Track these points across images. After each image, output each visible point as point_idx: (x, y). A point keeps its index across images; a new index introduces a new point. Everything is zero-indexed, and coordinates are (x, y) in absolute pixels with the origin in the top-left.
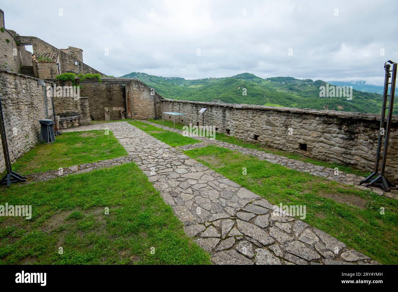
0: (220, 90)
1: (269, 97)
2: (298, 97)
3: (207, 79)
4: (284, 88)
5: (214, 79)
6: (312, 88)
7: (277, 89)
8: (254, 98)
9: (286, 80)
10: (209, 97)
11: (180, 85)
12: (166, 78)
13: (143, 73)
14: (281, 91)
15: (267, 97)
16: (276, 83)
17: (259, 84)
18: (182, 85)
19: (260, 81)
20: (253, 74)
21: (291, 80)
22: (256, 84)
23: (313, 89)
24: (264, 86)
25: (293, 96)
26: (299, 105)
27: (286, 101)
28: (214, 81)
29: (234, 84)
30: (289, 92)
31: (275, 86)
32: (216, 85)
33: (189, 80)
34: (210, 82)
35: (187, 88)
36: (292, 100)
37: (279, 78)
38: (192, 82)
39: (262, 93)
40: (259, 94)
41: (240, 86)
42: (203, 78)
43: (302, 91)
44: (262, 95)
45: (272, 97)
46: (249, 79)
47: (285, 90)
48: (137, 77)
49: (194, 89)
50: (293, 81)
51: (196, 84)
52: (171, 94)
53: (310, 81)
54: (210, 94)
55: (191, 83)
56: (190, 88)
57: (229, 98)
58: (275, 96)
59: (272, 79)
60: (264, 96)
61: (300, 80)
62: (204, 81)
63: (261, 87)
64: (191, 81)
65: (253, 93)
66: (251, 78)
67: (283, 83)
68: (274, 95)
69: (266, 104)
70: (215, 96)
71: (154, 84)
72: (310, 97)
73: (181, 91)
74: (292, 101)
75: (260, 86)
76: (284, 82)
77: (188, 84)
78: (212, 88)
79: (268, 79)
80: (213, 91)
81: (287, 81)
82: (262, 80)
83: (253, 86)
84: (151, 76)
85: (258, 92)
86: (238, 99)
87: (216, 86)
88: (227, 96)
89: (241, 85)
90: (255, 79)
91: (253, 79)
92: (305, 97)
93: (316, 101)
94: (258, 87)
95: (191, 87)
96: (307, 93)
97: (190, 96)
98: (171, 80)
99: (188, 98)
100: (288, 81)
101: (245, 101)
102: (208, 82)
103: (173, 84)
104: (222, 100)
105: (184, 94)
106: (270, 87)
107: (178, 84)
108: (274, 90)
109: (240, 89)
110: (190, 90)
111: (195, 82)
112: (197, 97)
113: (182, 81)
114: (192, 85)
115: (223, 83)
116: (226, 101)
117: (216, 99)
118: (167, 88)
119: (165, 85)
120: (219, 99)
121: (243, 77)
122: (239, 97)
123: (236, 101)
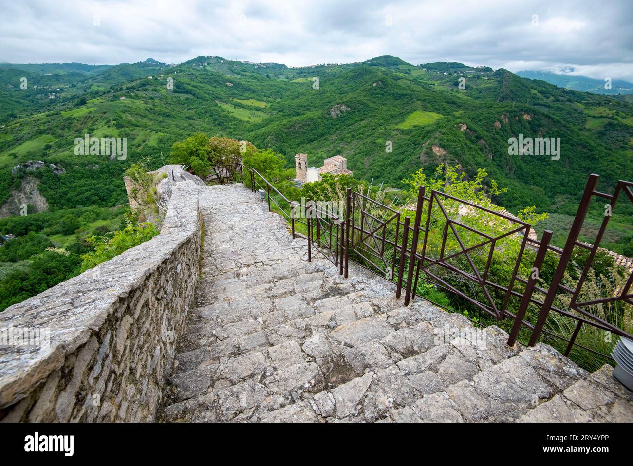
0: (346, 88)
1: (420, 100)
2: (466, 98)
3: (323, 66)
4: (446, 82)
5: (334, 66)
6: (490, 83)
7: (434, 85)
8: (398, 102)
9: (451, 67)
10: (327, 100)
11: (279, 78)
12: (254, 65)
13: (217, 57)
14: (441, 88)
15: (418, 100)
16: (434, 73)
17: (407, 75)
18: (282, 78)
19: (409, 70)
20: (397, 58)
21: (458, 67)
22: (403, 75)
23: (491, 85)
24: (414, 80)
25: (459, 98)
26: (465, 113)
27: (447, 106)
28: (335, 70)
29: (367, 77)
31: (433, 78)
32: (338, 78)
33: (293, 69)
34: (328, 71)
35: (292, 83)
36: (455, 104)
37: (439, 64)
38: (298, 71)
39: (412, 92)
40: (406, 95)
41: (376, 82)
42: (317, 65)
43: (474, 87)
44: (411, 96)
45: (425, 100)
46: (391, 67)
47: (447, 86)
48: (209, 64)
49: (302, 84)
50: (462, 69)
51: (305, 76)
52: (267, 95)
53: (488, 69)
54: (328, 95)
55: (297, 73)
56: (297, 84)
57: (359, 102)
58: (431, 98)
59: (429, 67)
60: (413, 99)
61: (473, 69)
62: (318, 70)
63: (409, 82)
64: (296, 69)
65: (397, 93)
66: (394, 65)
67: (445, 73)
68: (429, 96)
69: (415, 112)
70: (336, 99)
71: (238, 76)
72: (484, 98)
73: (281, 88)
74: (455, 106)
75: (409, 80)
76: (447, 71)
77: (292, 76)
78: (332, 84)
79: (422, 66)
80: (333, 88)
81: (452, 70)
82: (411, 68)
83: (398, 79)
84: (232, 61)
85: (405, 92)
86: (374, 103)
87: (339, 80)
88: (356, 98)
89: (377, 79)
90: (400, 67)
91: (398, 67)
92: (477, 98)
93: (491, 107)
94: (405, 81)
95: (297, 81)
96: (481, 92)
97: (298, 97)
98: (266, 68)
99: (293, 101)
100: (454, 70)
101: (384, 108)
102: (325, 72)
103: (268, 76)
104: (348, 106)
105: (288, 93)
106: (423, 81)
107: (276, 76)
108: (430, 87)
109: (376, 86)
110: (297, 85)
111: (303, 72)
112: (308, 100)
113: (282, 70)
114: (298, 77)
115: (349, 74)
116: (355, 108)
117: (338, 104)
118: (258, 84)
119: (255, 78)
120: (344, 103)
121: (381, 63)
122: (374, 100)
123: (370, 107)
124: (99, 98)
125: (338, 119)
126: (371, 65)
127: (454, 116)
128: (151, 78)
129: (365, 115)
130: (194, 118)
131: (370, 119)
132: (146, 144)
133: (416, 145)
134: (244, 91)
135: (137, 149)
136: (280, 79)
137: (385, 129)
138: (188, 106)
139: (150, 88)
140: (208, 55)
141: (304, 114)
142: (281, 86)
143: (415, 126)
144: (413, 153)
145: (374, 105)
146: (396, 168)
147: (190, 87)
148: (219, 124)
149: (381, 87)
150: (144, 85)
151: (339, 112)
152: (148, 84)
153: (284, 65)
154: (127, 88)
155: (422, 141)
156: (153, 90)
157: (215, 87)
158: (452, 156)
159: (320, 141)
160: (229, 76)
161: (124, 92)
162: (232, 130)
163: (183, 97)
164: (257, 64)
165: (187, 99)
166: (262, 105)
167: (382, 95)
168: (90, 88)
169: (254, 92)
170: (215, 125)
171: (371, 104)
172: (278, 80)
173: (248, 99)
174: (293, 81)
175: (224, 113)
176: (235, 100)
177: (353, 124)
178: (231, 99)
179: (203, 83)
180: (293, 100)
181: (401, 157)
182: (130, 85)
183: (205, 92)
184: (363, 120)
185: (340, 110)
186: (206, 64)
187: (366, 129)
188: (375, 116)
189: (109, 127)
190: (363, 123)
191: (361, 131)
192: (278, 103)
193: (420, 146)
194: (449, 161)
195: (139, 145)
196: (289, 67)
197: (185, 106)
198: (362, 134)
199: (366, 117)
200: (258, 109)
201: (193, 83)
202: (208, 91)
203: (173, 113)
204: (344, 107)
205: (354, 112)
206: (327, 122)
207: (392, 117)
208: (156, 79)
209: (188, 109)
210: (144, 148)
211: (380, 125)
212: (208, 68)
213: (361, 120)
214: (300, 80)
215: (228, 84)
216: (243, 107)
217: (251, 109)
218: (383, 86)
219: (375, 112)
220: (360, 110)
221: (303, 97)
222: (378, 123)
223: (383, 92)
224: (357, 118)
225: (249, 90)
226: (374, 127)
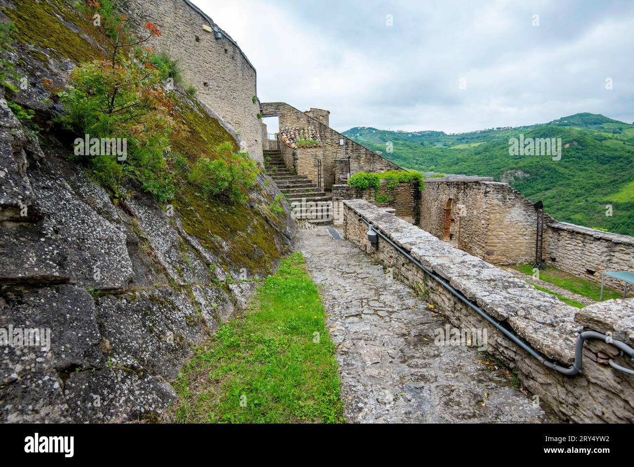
3: (491, 131)
5: (507, 129)
8: (606, 166)
10: (495, 166)
11: (435, 145)
12: (408, 134)
13: (369, 128)
17: (616, 135)
18: (440, 145)
19: (621, 129)
20: (600, 115)
22: (610, 135)
24: (631, 140)
28: (507, 134)
33: (453, 136)
34: (497, 135)
35: (450, 150)
38: (459, 138)
39: (627, 154)
40: (619, 158)
41: (569, 142)
42: (483, 130)
44: (627, 158)
46: (589, 126)
48: (361, 135)
49: (463, 150)
51: (467, 142)
52: (419, 162)
54: (498, 160)
55: (457, 139)
56: (456, 150)
57: (543, 167)
62: (485, 135)
63: (622, 142)
64: (457, 135)
65: (604, 155)
66: (595, 123)
70: (509, 165)
71: (390, 145)
73: (437, 155)
75: (621, 140)
77: (450, 143)
78: (503, 148)
80: (505, 153)
82: (623, 127)
83: (602, 139)
84: (384, 131)
85: (617, 154)
86: (566, 168)
88: (538, 162)
89: (571, 139)
90: (605, 125)
91: (602, 126)
94: (615, 141)
95: (457, 147)
97: (457, 164)
98: (419, 136)
99: (451, 168)
101: (583, 174)
102: (494, 137)
103: (422, 144)
104: (526, 172)
105: (444, 160)
107: (431, 143)
109: (570, 148)
110: (456, 152)
111: (463, 138)
112: (469, 166)
113: (440, 137)
114: (459, 144)
116: (536, 174)
117: (512, 169)
118: (411, 151)
119: (408, 146)
120: (520, 168)
121: (575, 122)
122: (567, 164)
123: (560, 173)
126: (559, 125)
129: (552, 183)
131: (561, 188)
136: (437, 147)
137: (586, 201)
140: (361, 126)
142: (437, 153)
145: (567, 171)
149: (577, 149)
151: (513, 179)
153: (442, 133)
160: (380, 145)
164: (412, 133)
167: (580, 158)
169: (405, 159)
172: (434, 147)
174: (452, 148)
177: (533, 194)
180: (450, 166)
184: (549, 189)
185: (515, 177)
186: (358, 135)
187: (555, 201)
188: (568, 185)
190: (548, 193)
196: (448, 134)
199: (554, 186)
204: (519, 173)
205: (535, 179)
207: (598, 186)
211: (577, 196)
212: (360, 138)
213: (547, 189)
214: (461, 146)
215: (377, 152)
218: (580, 147)
219: (569, 179)
220: (544, 177)
221: (464, 163)
222: (574, 194)
223: (581, 155)
224: (539, 187)
225: (398, 158)
226: (568, 198)
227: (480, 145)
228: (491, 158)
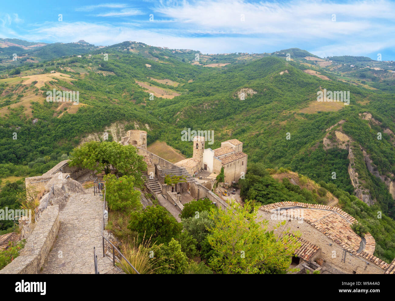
0: (254, 74)
2: (372, 89)
3: (235, 55)
5: (245, 55)
8: (303, 89)
9: (358, 60)
10: (235, 84)
11: (193, 62)
12: (172, 50)
13: (140, 43)
16: (341, 66)
17: (313, 66)
18: (196, 63)
19: (316, 62)
21: (365, 61)
22: (309, 65)
24: (321, 70)
25: (364, 89)
26: (370, 103)
28: (246, 58)
29: (275, 66)
30: (359, 81)
32: (247, 65)
33: (207, 55)
34: (238, 59)
35: (204, 67)
36: (361, 94)
38: (211, 58)
39: (317, 82)
40: (312, 83)
41: (283, 70)
42: (229, 53)
44: (316, 84)
46: (298, 58)
49: (214, 69)
50: (369, 63)
51: (217, 62)
52: (181, 76)
54: (237, 79)
56: (209, 68)
57: (266, 87)
59: (336, 60)
61: (379, 62)
62: (229, 58)
63: (315, 72)
64: (209, 56)
65: (303, 81)
66: (301, 56)
67: (351, 66)
68: (334, 86)
70: (244, 83)
71: (157, 60)
73: (195, 71)
75: (315, 70)
76: (353, 64)
77: (205, 61)
78: (241, 70)
79: (329, 59)
80: (242, 74)
82: (319, 60)
83: (303, 68)
84: (152, 47)
85: (310, 81)
86: (280, 89)
87: (248, 67)
88: (263, 84)
89: (284, 68)
90: (307, 58)
91: (306, 58)
92: (384, 90)
94: (311, 71)
95: (210, 66)
96: (388, 84)
97: (209, 80)
98: (181, 54)
99: (204, 83)
100: (360, 63)
101: (290, 94)
102: (236, 60)
103: (183, 60)
104: (255, 90)
105: (200, 76)
106: (330, 72)
107: (190, 60)
108: (336, 77)
109: (283, 74)
110: (209, 70)
111: (216, 59)
112: (218, 83)
114: (211, 63)
115: (258, 62)
116: (261, 92)
117: (246, 88)
118: (174, 66)
119: (172, 62)
120: (251, 87)
122: (280, 86)
123: (276, 92)
124: (32, 70)
125: (245, 101)
126: (279, 55)
127: (359, 105)
128: (80, 56)
129: (270, 99)
130: (113, 92)
131: (276, 103)
132: (67, 112)
133: (319, 129)
134: (160, 72)
135: (58, 116)
136: (194, 64)
137: (290, 112)
138: (109, 82)
139: (78, 64)
141: (213, 95)
142: (195, 69)
143: (319, 112)
144: (317, 137)
145: (280, 91)
146: (298, 150)
147: (113, 66)
148: (134, 99)
149: (287, 76)
150: (73, 62)
152: (77, 62)
153: (199, 52)
154: (58, 64)
155: (325, 126)
156: (80, 67)
157: (135, 67)
158: (355, 142)
159: (226, 120)
160: (149, 58)
161: (55, 67)
162: (145, 105)
163: (105, 74)
164: (175, 50)
165: (109, 76)
166: (175, 84)
167: (288, 82)
168: (26, 60)
169: (169, 73)
170: (131, 99)
171: (277, 90)
172: (192, 64)
173: (163, 78)
174: (206, 66)
175: (140, 90)
176: (152, 79)
177: (259, 106)
178: (148, 78)
179: (125, 63)
180: (204, 82)
181: (305, 140)
182: (60, 61)
183: (125, 72)
184: (268, 103)
185: (247, 94)
186: (130, 48)
187: (271, 111)
188: (280, 101)
189: (37, 95)
190: (268, 106)
191: (266, 113)
192: (190, 84)
193: (323, 131)
194: (353, 148)
195: (61, 112)
196: (203, 54)
197: (107, 81)
198: (267, 116)
199: (272, 101)
200: (171, 88)
201: (116, 63)
202: (128, 70)
203: (95, 87)
204: (251, 91)
205: (260, 96)
206: (234, 103)
207: (297, 102)
208: (85, 58)
209: (109, 85)
210: (64, 115)
211: (285, 109)
212: (131, 51)
213: (267, 103)
215: (147, 65)
216: (158, 85)
217: (165, 87)
218: (289, 75)
219: (281, 97)
220: (266, 95)
221: (214, 80)
222: (283, 107)
223: (289, 80)
224: (262, 102)
225: (165, 71)
226: (279, 111)
227: (226, 66)
228: (233, 77)
